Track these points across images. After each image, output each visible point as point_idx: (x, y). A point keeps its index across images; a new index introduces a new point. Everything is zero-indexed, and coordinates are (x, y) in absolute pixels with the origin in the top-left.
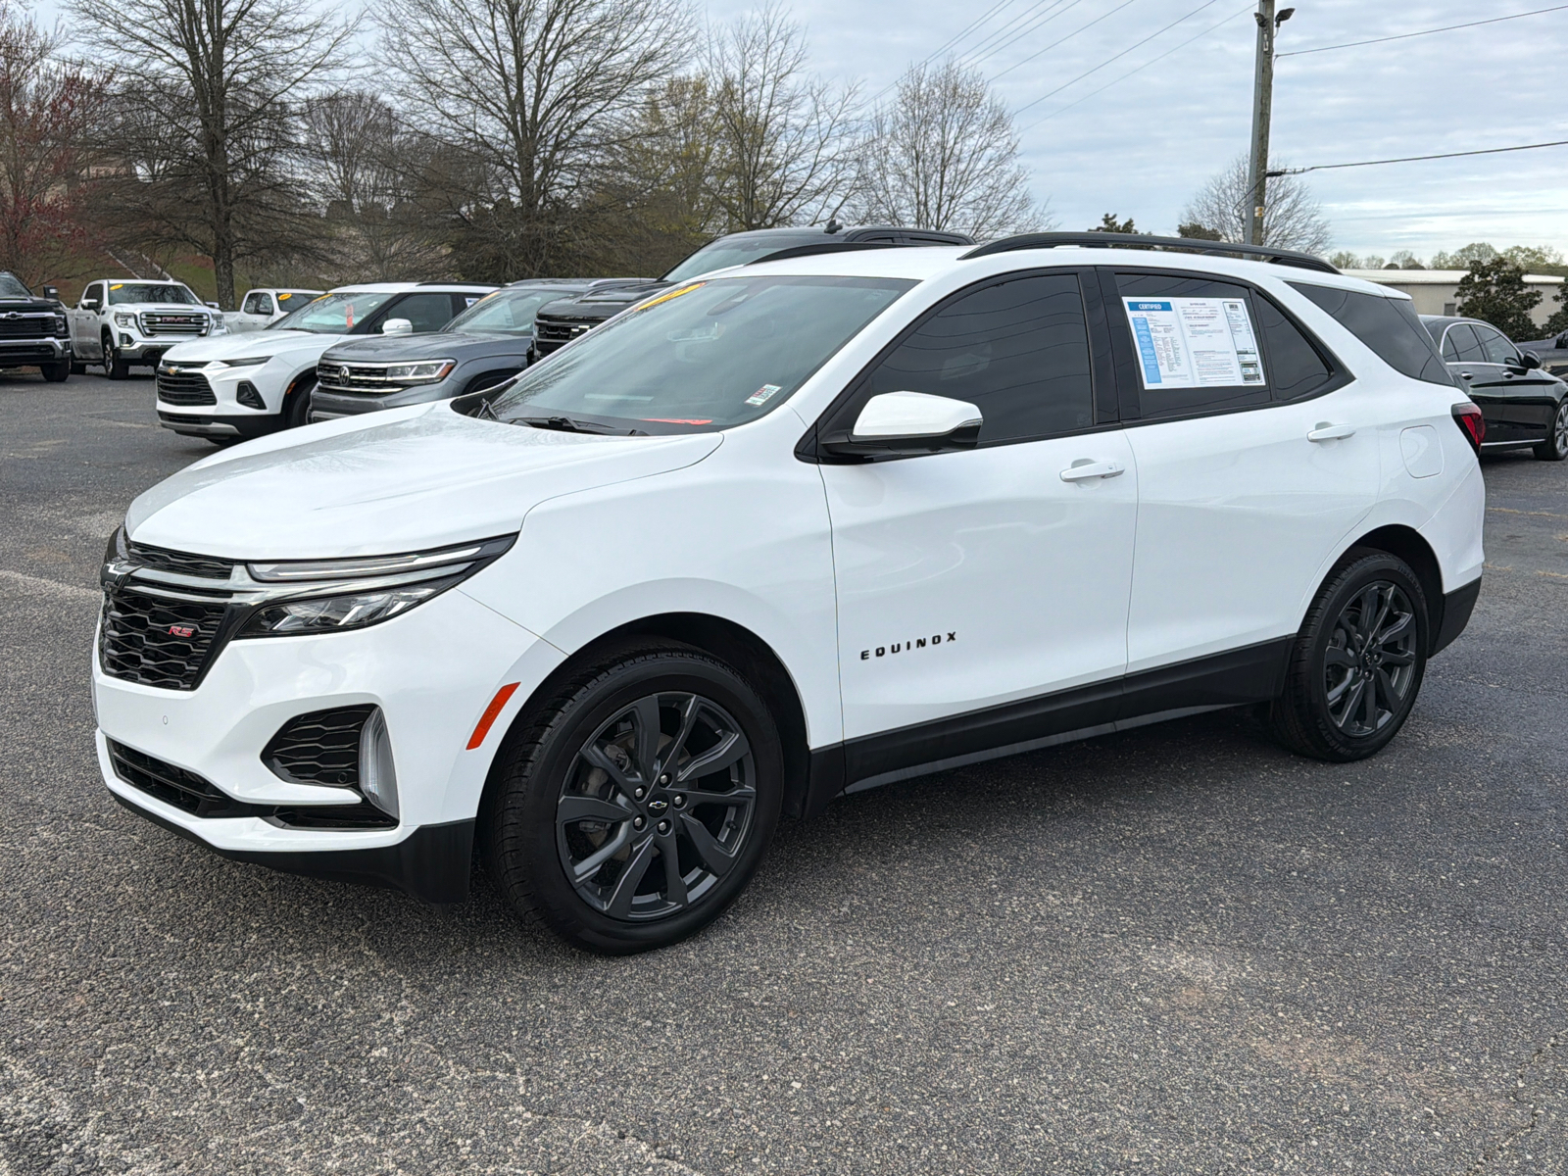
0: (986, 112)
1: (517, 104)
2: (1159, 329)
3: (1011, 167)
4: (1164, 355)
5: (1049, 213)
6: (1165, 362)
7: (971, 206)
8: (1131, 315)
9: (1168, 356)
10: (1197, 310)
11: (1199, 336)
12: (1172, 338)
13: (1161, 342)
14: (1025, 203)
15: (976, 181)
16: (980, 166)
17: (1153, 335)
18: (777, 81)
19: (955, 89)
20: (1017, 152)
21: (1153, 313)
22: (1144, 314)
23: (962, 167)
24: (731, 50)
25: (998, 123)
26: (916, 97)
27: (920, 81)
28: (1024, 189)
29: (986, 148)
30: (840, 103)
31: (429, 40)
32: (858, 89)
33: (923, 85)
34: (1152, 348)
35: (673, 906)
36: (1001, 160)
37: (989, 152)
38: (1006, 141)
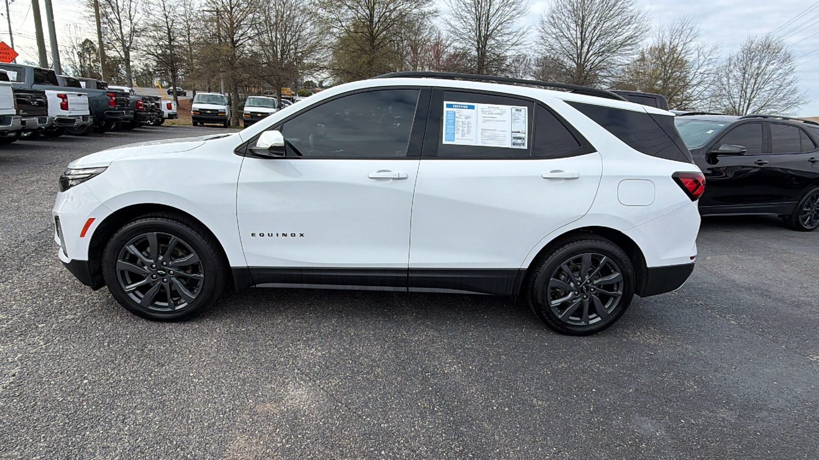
0: (782, 55)
1: (579, 56)
2: (461, 117)
3: (790, 78)
4: (461, 129)
5: (806, 96)
6: (460, 133)
7: (767, 92)
8: (445, 109)
9: (463, 130)
10: (492, 110)
11: (488, 122)
12: (468, 123)
13: (461, 123)
14: (794, 92)
15: (772, 82)
16: (775, 76)
17: (456, 119)
18: (684, 44)
19: (769, 46)
20: (794, 71)
21: (461, 110)
22: (455, 110)
23: (767, 77)
24: (667, 34)
25: (787, 58)
26: (749, 49)
27: (752, 43)
28: (795, 86)
29: (779, 69)
30: (709, 52)
31: (554, 36)
32: (719, 47)
33: (753, 45)
34: (454, 125)
35: (169, 310)
36: (787, 74)
37: (780, 71)
38: (789, 66)
